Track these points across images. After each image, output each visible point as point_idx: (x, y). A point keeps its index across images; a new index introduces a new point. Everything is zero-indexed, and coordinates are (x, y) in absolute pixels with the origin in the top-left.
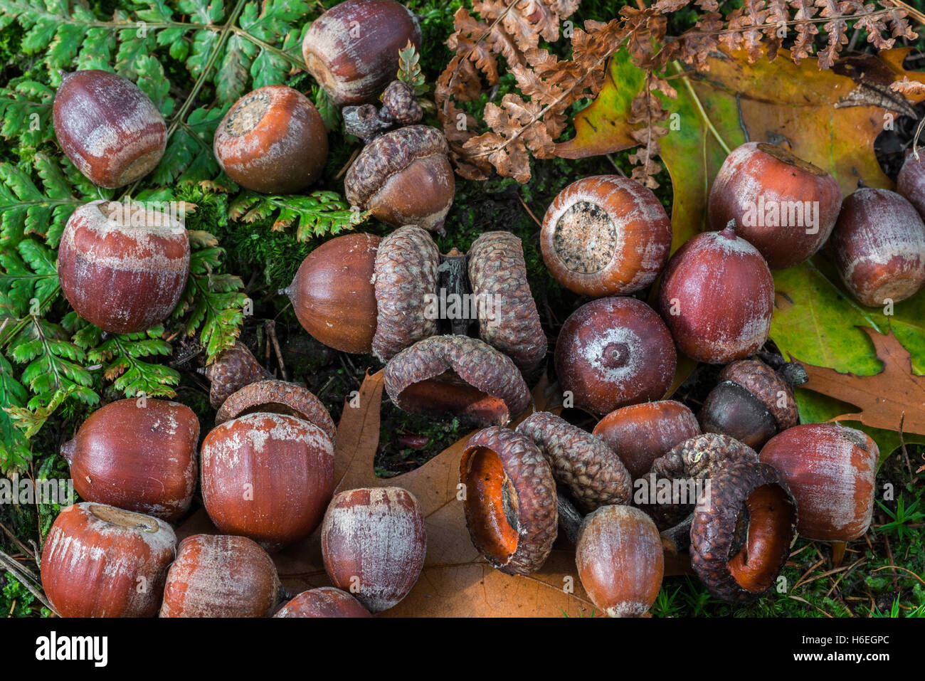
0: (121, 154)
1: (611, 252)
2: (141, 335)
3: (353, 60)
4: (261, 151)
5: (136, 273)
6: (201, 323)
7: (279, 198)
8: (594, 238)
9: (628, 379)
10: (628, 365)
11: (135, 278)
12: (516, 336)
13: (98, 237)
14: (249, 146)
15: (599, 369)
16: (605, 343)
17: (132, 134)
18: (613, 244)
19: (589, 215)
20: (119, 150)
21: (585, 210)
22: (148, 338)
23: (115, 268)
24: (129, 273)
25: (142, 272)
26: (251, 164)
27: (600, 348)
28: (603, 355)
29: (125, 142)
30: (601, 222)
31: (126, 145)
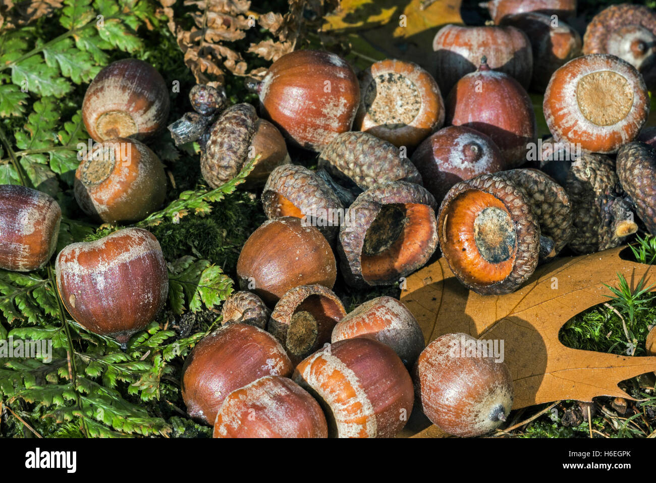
0: (46, 222)
1: (418, 99)
2: (145, 336)
3: (141, 94)
4: (134, 174)
5: (144, 257)
6: (184, 299)
7: (155, 213)
8: (398, 98)
9: (490, 165)
10: (484, 155)
11: (145, 261)
12: (403, 170)
13: (99, 250)
14: (123, 176)
15: (468, 167)
16: (460, 148)
17: (44, 204)
18: (416, 93)
19: (386, 83)
20: (44, 219)
21: (383, 81)
22: (150, 335)
23: (128, 260)
24: (139, 259)
25: (146, 255)
26: (131, 189)
27: (460, 153)
28: (466, 156)
29: (44, 211)
30: (399, 84)
31: (46, 214)
